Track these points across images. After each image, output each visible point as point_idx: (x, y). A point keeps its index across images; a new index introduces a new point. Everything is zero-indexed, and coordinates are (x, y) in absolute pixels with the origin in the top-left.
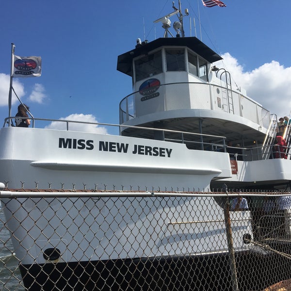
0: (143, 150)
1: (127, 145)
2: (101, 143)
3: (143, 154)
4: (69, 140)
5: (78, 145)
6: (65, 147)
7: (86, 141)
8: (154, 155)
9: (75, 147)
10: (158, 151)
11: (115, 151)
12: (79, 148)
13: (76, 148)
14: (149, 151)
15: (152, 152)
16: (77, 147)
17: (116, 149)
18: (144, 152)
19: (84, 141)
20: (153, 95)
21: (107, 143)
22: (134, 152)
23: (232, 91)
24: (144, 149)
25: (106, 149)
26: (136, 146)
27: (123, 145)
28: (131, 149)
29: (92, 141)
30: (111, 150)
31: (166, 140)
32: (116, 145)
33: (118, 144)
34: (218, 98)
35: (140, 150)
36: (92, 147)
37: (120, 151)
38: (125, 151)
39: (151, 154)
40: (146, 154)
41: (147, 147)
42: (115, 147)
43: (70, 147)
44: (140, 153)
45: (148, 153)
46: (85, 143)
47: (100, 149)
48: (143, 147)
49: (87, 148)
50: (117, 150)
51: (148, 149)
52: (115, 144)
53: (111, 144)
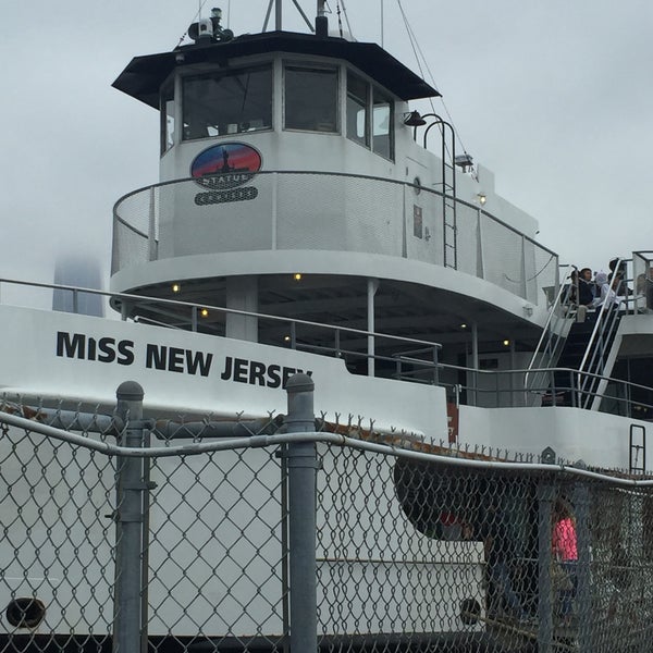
0: (245, 372)
1: (210, 356)
2: (151, 349)
3: (244, 380)
4: (80, 338)
5: (99, 352)
6: (70, 355)
7: (117, 343)
8: (270, 385)
9: (92, 357)
10: (280, 374)
11: (181, 370)
12: (101, 358)
13: (94, 359)
14: (258, 375)
15: (266, 376)
16: (97, 358)
17: (185, 365)
18: (248, 376)
19: (112, 341)
20: (237, 192)
21: (164, 349)
22: (225, 376)
23: (456, 200)
24: (248, 368)
25: (160, 366)
26: (229, 360)
27: (199, 355)
28: (218, 366)
29: (131, 344)
30: (172, 368)
31: (298, 349)
32: (184, 357)
33: (189, 353)
34: (415, 207)
35: (238, 371)
36: (129, 359)
37: (192, 371)
38: (205, 372)
39: (262, 383)
40: (252, 382)
41: (254, 365)
42: (181, 361)
43: (81, 356)
44: (237, 379)
45: (257, 379)
46: (115, 347)
47: (149, 365)
48: (245, 363)
49: (120, 361)
50: (186, 369)
51: (258, 370)
52: (181, 352)
53: (174, 351)
